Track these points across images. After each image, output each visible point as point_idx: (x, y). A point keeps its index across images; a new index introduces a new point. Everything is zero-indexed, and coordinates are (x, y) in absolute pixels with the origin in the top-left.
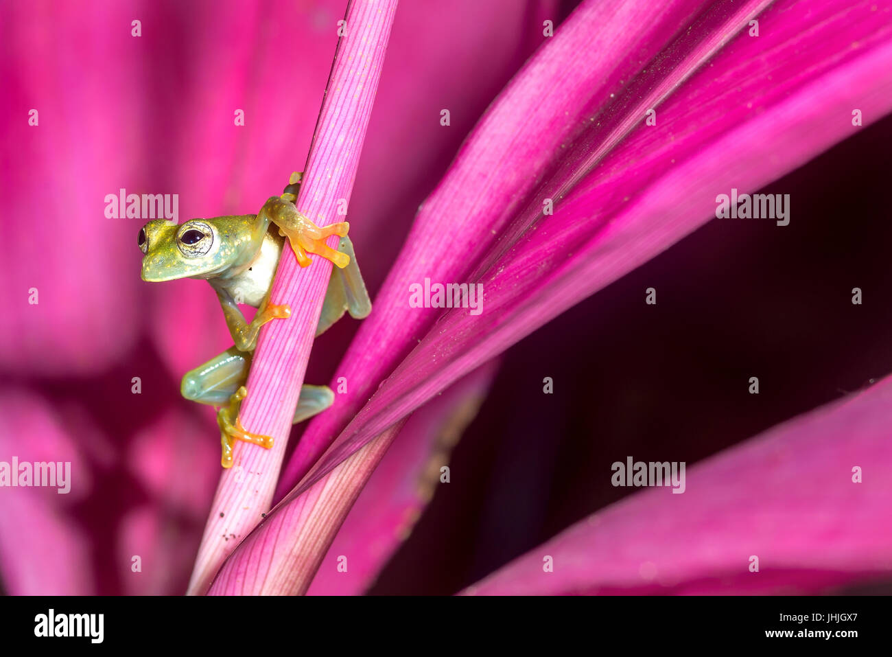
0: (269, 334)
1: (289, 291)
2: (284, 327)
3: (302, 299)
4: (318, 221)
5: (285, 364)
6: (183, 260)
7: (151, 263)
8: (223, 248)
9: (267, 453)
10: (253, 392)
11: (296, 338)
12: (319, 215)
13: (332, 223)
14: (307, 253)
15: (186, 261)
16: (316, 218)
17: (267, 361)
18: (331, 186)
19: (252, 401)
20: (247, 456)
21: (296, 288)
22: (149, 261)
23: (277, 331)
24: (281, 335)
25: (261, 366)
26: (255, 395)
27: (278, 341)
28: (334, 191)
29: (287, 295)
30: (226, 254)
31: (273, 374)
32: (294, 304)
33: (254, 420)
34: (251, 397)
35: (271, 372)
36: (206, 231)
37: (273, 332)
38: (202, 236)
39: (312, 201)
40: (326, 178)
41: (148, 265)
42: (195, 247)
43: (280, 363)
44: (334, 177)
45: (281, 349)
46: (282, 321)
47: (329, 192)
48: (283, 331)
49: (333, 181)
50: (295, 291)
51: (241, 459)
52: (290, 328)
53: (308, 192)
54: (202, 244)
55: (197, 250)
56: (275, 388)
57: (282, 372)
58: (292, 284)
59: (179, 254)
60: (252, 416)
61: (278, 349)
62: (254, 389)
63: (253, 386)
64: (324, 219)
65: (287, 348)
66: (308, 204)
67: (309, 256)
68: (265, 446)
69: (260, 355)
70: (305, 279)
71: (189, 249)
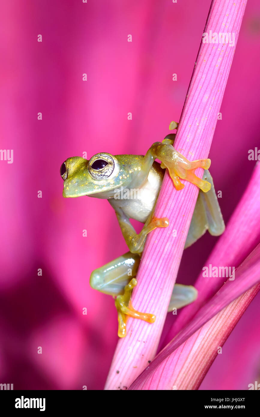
0: (153, 239)
1: (168, 208)
2: (164, 234)
3: (177, 214)
4: (189, 157)
5: (164, 261)
6: (93, 181)
8: (121, 174)
9: (150, 326)
10: (141, 282)
11: (172, 242)
12: (190, 153)
13: (199, 159)
14: (181, 179)
15: (96, 182)
16: (188, 154)
17: (151, 259)
18: (199, 131)
19: (140, 288)
20: (136, 329)
21: (173, 206)
22: (68, 182)
23: (159, 237)
24: (161, 240)
25: (147, 263)
26: (142, 284)
27: (160, 244)
28: (201, 135)
29: (167, 211)
30: (123, 178)
31: (156, 268)
32: (171, 218)
33: (141, 302)
34: (139, 286)
35: (154, 267)
36: (109, 160)
37: (156, 238)
38: (106, 163)
39: (184, 143)
40: (195, 125)
41: (68, 186)
42: (101, 172)
43: (161, 261)
44: (201, 124)
45: (161, 250)
46: (162, 229)
47: (197, 135)
48: (163, 237)
49: (200, 127)
50: (172, 208)
51: (132, 331)
52: (168, 235)
53: (182, 135)
54: (107, 169)
55: (103, 174)
56: (157, 279)
57: (162, 267)
58: (170, 202)
59: (90, 178)
60: (140, 300)
62: (142, 279)
63: (141, 277)
64: (193, 155)
65: (166, 250)
66: (182, 144)
67: (182, 182)
68: (149, 320)
69: (147, 255)
70: (179, 200)
71: (97, 173)
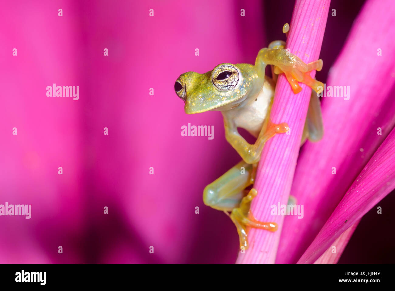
0: (272, 146)
1: (286, 113)
2: (283, 140)
3: (295, 118)
4: (305, 58)
5: (284, 167)
6: (219, 93)
7: (196, 99)
8: (244, 82)
9: (272, 234)
10: (261, 192)
11: (291, 147)
12: (306, 54)
14: (299, 82)
16: (303, 57)
17: (271, 167)
18: (313, 32)
19: (261, 198)
20: (258, 240)
21: (291, 110)
23: (278, 143)
24: (281, 146)
25: (267, 171)
26: (263, 193)
27: (280, 150)
28: (315, 36)
29: (285, 116)
30: (246, 86)
31: (276, 176)
32: (290, 123)
33: (263, 212)
34: (260, 195)
35: (275, 174)
36: (233, 70)
37: (276, 144)
39: (300, 45)
40: (310, 26)
42: (227, 81)
43: (281, 168)
44: (315, 25)
45: (281, 157)
46: (281, 135)
47: (312, 36)
48: (282, 143)
49: (315, 28)
50: (290, 113)
51: (254, 242)
52: (287, 141)
53: (297, 38)
55: (229, 84)
56: (278, 186)
57: (282, 174)
58: (288, 106)
59: (215, 91)
60: (261, 209)
61: (279, 156)
62: (263, 188)
63: (261, 186)
64: (309, 57)
65: (285, 156)
66: (298, 47)
67: (300, 84)
68: (271, 230)
69: (266, 163)
70: (297, 103)
71: (223, 84)
